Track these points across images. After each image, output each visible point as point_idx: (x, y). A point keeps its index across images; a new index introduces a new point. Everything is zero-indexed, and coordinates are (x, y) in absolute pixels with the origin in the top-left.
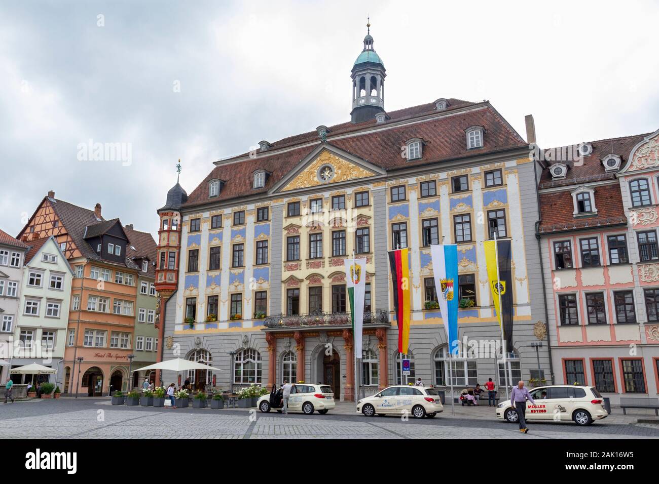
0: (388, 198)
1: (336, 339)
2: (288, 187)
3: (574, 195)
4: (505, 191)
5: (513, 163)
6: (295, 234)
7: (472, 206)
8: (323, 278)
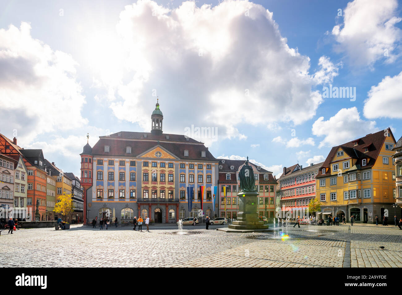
0: (179, 167)
1: (162, 206)
2: (144, 156)
3: (226, 174)
4: (212, 171)
5: (214, 164)
6: (147, 172)
7: (203, 173)
8: (157, 187)
